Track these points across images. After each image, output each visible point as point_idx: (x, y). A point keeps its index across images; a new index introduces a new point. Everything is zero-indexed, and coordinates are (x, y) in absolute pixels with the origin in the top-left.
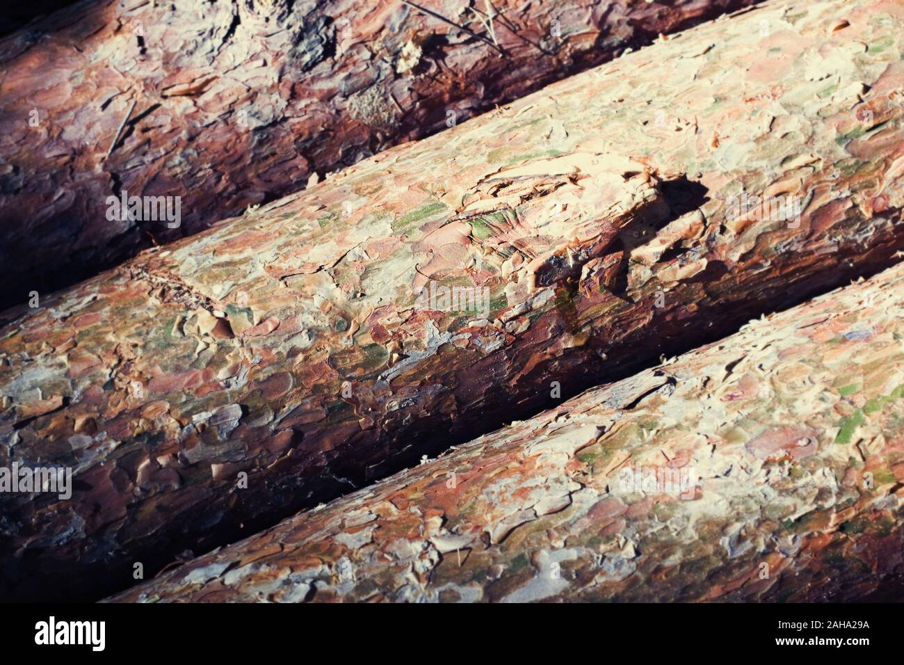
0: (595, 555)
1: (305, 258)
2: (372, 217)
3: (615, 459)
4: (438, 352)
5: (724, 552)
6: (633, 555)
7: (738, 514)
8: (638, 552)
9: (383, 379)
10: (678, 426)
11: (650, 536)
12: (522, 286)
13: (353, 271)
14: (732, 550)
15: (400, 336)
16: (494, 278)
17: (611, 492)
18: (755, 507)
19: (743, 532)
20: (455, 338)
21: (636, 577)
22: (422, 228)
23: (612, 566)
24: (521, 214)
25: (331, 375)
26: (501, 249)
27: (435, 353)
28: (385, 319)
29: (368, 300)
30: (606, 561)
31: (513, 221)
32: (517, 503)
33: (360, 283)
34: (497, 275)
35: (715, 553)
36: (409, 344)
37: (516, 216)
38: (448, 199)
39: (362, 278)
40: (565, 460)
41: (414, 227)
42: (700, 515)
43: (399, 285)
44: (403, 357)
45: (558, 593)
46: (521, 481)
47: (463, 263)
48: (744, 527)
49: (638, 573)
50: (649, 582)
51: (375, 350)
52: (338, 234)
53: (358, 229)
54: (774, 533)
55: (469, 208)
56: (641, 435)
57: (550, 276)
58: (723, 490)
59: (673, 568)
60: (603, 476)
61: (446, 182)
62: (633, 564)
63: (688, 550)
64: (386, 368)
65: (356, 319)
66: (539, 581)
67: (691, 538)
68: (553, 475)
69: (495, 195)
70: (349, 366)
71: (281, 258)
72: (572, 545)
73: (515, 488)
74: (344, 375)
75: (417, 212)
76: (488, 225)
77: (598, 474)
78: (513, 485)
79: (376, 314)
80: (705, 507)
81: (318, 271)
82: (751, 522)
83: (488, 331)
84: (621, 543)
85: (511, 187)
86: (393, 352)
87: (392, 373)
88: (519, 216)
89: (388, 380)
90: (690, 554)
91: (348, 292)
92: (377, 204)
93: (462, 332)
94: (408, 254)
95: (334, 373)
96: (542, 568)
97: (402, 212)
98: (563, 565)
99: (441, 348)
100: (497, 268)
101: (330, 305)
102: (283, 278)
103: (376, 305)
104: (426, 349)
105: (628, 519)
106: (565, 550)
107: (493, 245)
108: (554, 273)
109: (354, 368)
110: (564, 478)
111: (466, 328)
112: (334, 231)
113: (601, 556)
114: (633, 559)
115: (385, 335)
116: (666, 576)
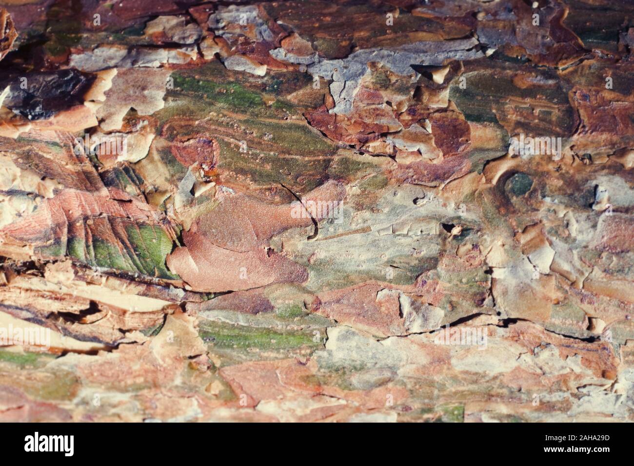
1: (527, 358)
2: (355, 379)
4: (351, 49)
9: (483, 48)
12: (127, 99)
13: (443, 285)
15: (411, 111)
16: (172, 138)
20: (305, 60)
22: (265, 307)
24: (58, 241)
25: (585, 97)
26: (131, 189)
27: (359, 51)
28: (426, 156)
29: (441, 210)
31: (81, 233)
33: (442, 253)
34: (163, 143)
36: (402, 90)
37: (70, 241)
38: (190, 345)
39: (432, 262)
41: (281, 317)
43: (367, 214)
44: (426, 71)
47: (220, 197)
51: (474, 107)
52: (437, 378)
53: (393, 369)
55: (157, 304)
57: (59, 86)
61: (178, 381)
64: (470, 64)
65: (483, 185)
69: (94, 308)
70: (541, 100)
71: (573, 384)
74: (558, 88)
75: (263, 347)
76: (132, 248)
79: (439, 176)
81: (514, 321)
83: (235, 43)
85: (56, 307)
86: (441, 88)
87: (461, 51)
88: (64, 239)
89: (474, 41)
91: (475, 246)
92: (333, 402)
93: (286, 64)
94: (320, 266)
95: (576, 98)
97: (291, 362)
99: (343, 53)
100: (156, 156)
101: (524, 239)
102: (591, 340)
103: (431, 194)
104: (373, 65)
107: (144, 206)
108: (48, 89)
109: (531, 92)
111: (275, 70)
112: (442, 387)
115: (439, 126)
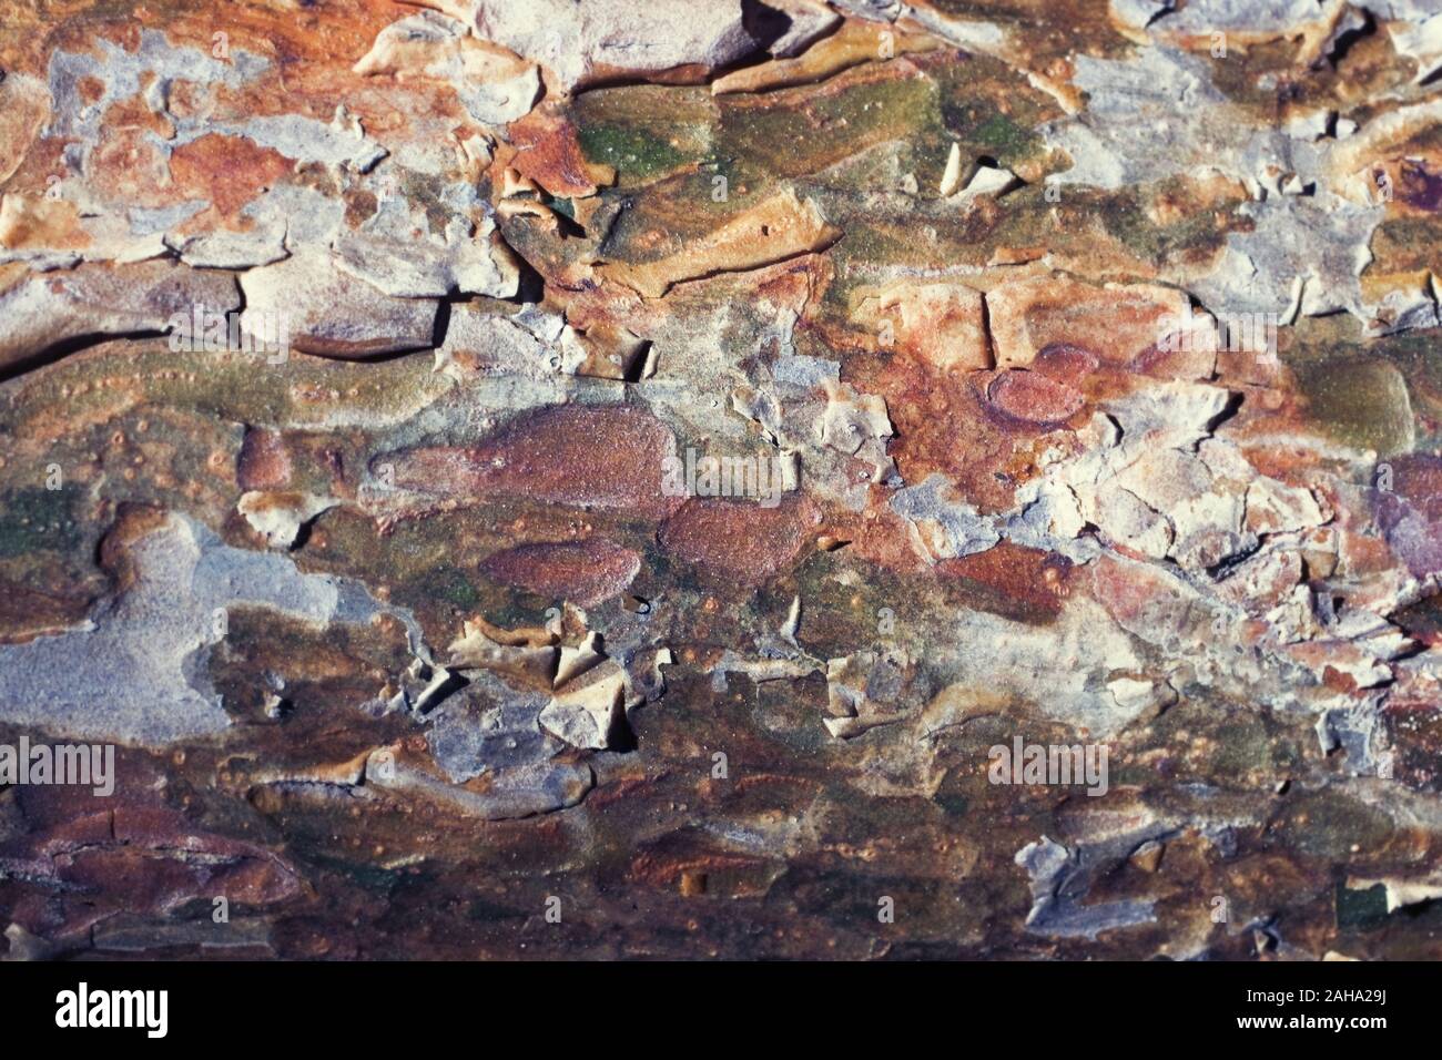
0: (422, 657)
3: (746, 225)
5: (1015, 898)
6: (598, 738)
7: (1172, 768)
8: (623, 732)
10: (1118, 210)
11: (719, 685)
14: (1056, 904)
17: (645, 385)
18: (1263, 776)
19: (1146, 856)
21: (561, 831)
23: (475, 742)
30: (453, 703)
32: (178, 213)
35: (977, 887)
40: (511, 99)
42: (997, 698)
45: (158, 747)
46: (252, 102)
48: (1163, 837)
49: (578, 821)
50: (606, 876)
54: (1277, 916)
56: (928, 163)
58: (1160, 635)
59: (754, 867)
60: (650, 280)
62: (577, 777)
63: (862, 818)
66: (90, 650)
67: (907, 777)
68: (421, 158)
72: (330, 560)
73: (207, 118)
77: (634, 258)
78: (207, 105)
80: (1041, 669)
82: (1207, 830)
84: (569, 658)
90: (857, 843)
96: (140, 599)
98: (242, 628)
105: (657, 560)
106: (289, 566)
110: (462, 198)
113: (441, 676)
114: (586, 756)
116: (703, 882)
